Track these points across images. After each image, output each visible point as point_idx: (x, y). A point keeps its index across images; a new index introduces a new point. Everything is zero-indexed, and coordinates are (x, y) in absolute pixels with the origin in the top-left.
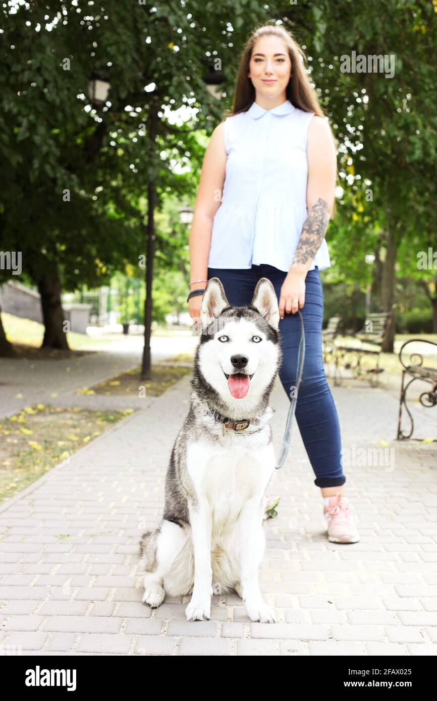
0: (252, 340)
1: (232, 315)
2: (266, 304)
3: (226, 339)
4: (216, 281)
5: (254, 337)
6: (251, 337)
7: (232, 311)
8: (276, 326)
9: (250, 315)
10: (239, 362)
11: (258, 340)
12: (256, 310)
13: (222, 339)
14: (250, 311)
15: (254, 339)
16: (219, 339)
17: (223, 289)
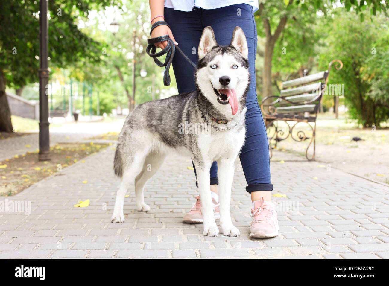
0: (233, 67)
1: (218, 51)
2: (240, 43)
3: (215, 66)
4: (210, 28)
5: (233, 65)
6: (231, 65)
7: (218, 48)
8: (246, 58)
9: (230, 51)
10: (225, 81)
11: (236, 67)
12: (234, 48)
13: (213, 67)
14: (230, 48)
15: (234, 66)
16: (211, 67)
17: (214, 34)
